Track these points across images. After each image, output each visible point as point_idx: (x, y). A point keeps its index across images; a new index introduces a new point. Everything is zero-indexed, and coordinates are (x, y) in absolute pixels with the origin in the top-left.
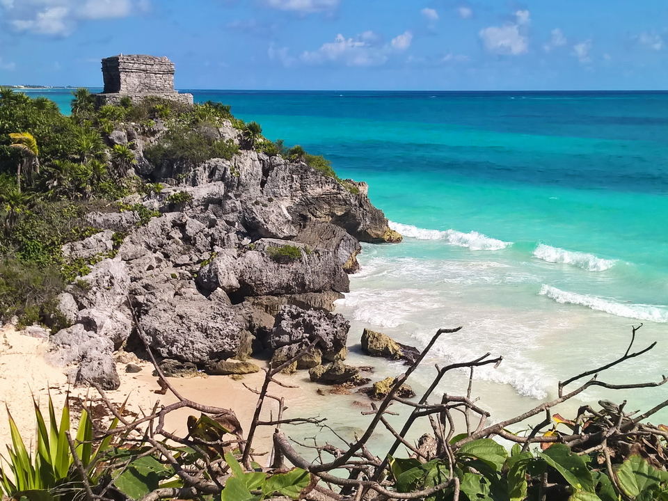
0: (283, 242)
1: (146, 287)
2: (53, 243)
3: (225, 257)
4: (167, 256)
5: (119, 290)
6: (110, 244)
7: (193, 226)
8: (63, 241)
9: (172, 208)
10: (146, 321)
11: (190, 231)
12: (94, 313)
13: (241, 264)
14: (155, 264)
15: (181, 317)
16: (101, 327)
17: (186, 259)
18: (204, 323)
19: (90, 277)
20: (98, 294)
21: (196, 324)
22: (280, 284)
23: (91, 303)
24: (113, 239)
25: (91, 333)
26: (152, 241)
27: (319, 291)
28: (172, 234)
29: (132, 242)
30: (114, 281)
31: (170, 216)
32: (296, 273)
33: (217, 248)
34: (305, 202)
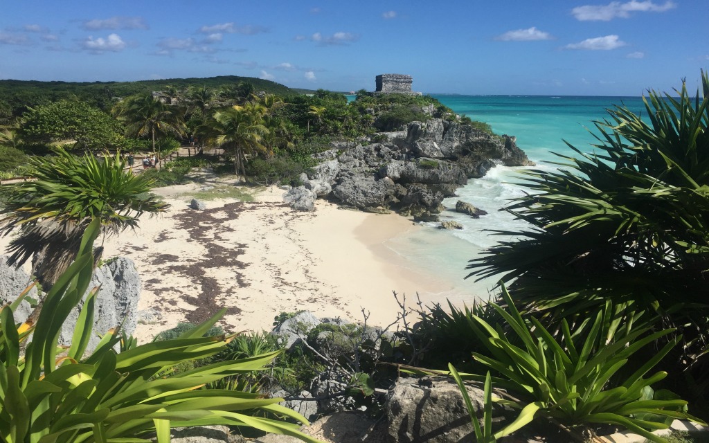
0: (432, 160)
1: (350, 174)
2: (306, 153)
3: (393, 164)
4: (367, 162)
5: (331, 174)
6: (334, 155)
7: (384, 149)
8: (311, 152)
9: (376, 141)
10: (339, 187)
11: (382, 152)
12: (313, 182)
13: (403, 168)
14: (358, 165)
15: (355, 187)
16: (313, 188)
17: (376, 164)
18: (366, 190)
19: (318, 167)
20: (320, 175)
21: (362, 190)
22: (424, 178)
23: (315, 178)
24: (337, 153)
25: (308, 190)
26: (358, 155)
27: (447, 183)
28: (373, 153)
29: (346, 155)
30: (330, 170)
31: (375, 145)
32: (434, 174)
33: (393, 160)
34: (468, 144)
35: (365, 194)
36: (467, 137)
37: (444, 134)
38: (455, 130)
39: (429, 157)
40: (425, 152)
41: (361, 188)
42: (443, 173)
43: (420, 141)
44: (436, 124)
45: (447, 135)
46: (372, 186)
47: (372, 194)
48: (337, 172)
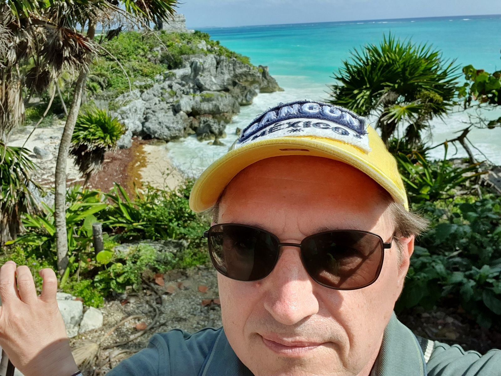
0: (212, 93)
1: (153, 111)
3: (184, 99)
5: (139, 113)
6: (138, 94)
9: (168, 79)
10: (147, 124)
11: (174, 89)
13: (192, 103)
14: (158, 102)
15: (160, 123)
19: (127, 107)
22: (209, 110)
23: (127, 117)
26: (156, 93)
27: (226, 112)
28: (168, 90)
32: (216, 105)
33: (183, 95)
34: (236, 76)
35: (168, 128)
36: (234, 70)
37: (217, 68)
38: (225, 64)
39: (209, 90)
40: (207, 87)
41: (165, 124)
42: (222, 104)
43: (201, 76)
44: (210, 60)
45: (219, 69)
46: (172, 120)
47: (174, 128)
48: (143, 110)
